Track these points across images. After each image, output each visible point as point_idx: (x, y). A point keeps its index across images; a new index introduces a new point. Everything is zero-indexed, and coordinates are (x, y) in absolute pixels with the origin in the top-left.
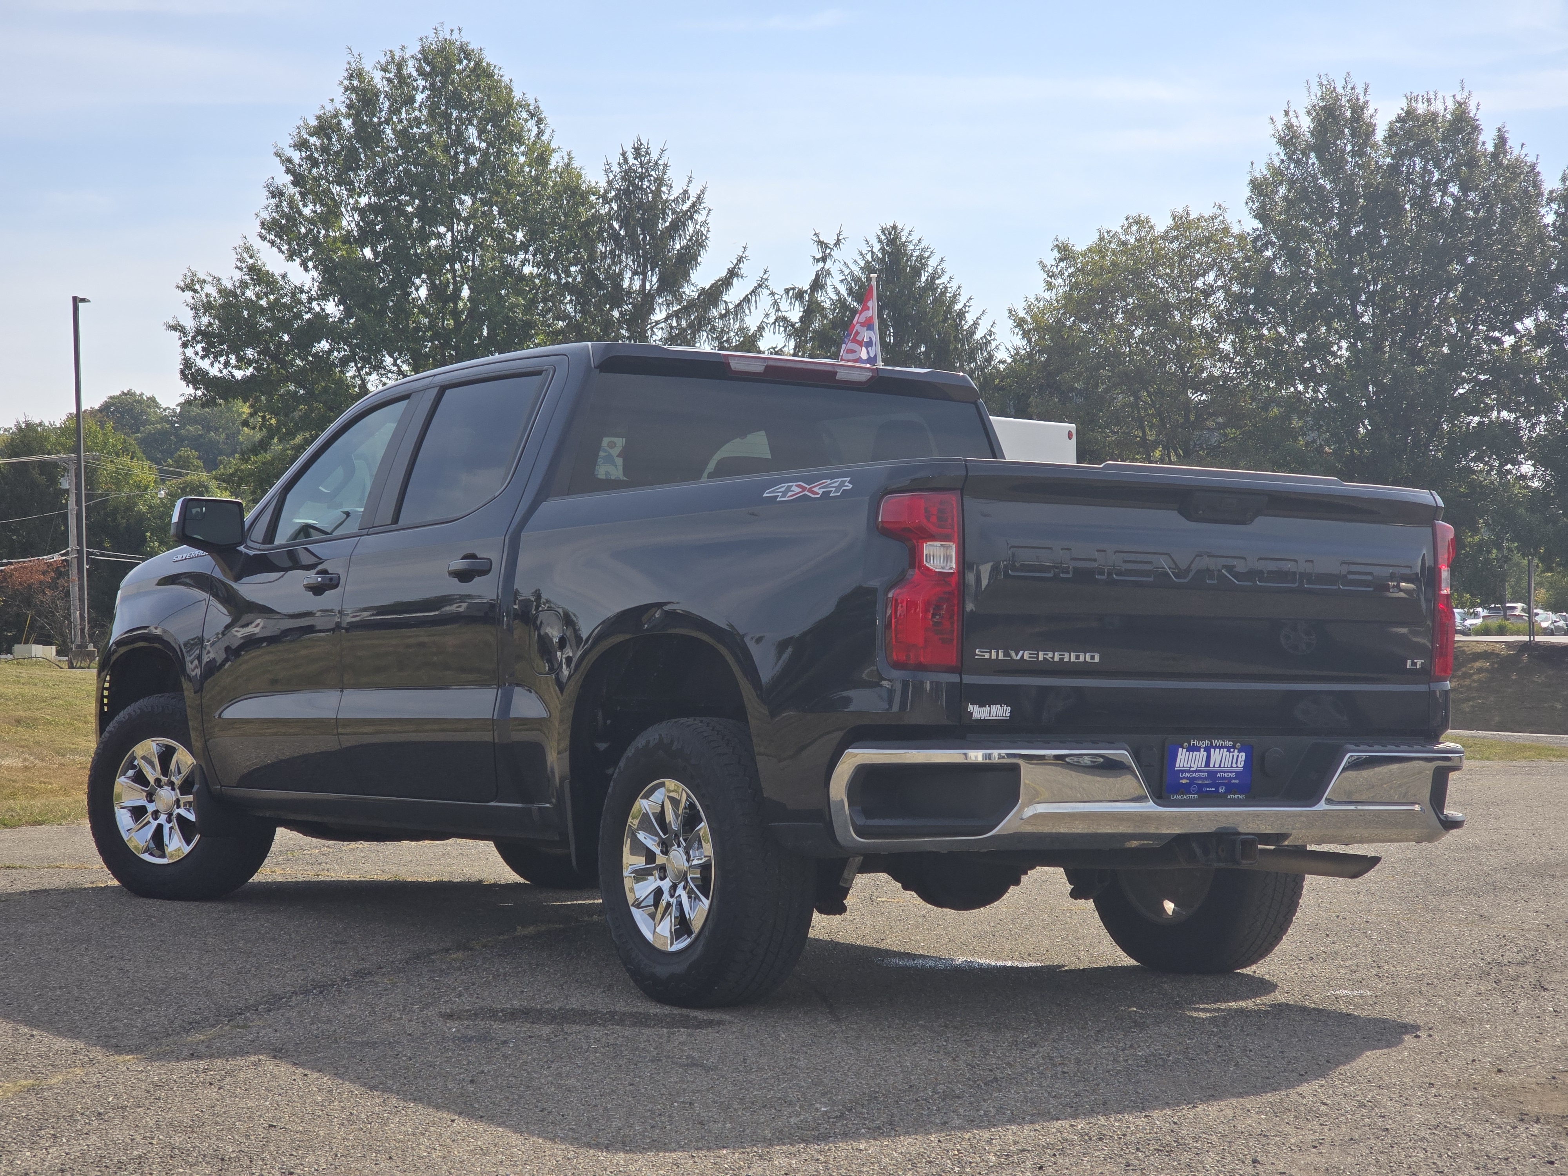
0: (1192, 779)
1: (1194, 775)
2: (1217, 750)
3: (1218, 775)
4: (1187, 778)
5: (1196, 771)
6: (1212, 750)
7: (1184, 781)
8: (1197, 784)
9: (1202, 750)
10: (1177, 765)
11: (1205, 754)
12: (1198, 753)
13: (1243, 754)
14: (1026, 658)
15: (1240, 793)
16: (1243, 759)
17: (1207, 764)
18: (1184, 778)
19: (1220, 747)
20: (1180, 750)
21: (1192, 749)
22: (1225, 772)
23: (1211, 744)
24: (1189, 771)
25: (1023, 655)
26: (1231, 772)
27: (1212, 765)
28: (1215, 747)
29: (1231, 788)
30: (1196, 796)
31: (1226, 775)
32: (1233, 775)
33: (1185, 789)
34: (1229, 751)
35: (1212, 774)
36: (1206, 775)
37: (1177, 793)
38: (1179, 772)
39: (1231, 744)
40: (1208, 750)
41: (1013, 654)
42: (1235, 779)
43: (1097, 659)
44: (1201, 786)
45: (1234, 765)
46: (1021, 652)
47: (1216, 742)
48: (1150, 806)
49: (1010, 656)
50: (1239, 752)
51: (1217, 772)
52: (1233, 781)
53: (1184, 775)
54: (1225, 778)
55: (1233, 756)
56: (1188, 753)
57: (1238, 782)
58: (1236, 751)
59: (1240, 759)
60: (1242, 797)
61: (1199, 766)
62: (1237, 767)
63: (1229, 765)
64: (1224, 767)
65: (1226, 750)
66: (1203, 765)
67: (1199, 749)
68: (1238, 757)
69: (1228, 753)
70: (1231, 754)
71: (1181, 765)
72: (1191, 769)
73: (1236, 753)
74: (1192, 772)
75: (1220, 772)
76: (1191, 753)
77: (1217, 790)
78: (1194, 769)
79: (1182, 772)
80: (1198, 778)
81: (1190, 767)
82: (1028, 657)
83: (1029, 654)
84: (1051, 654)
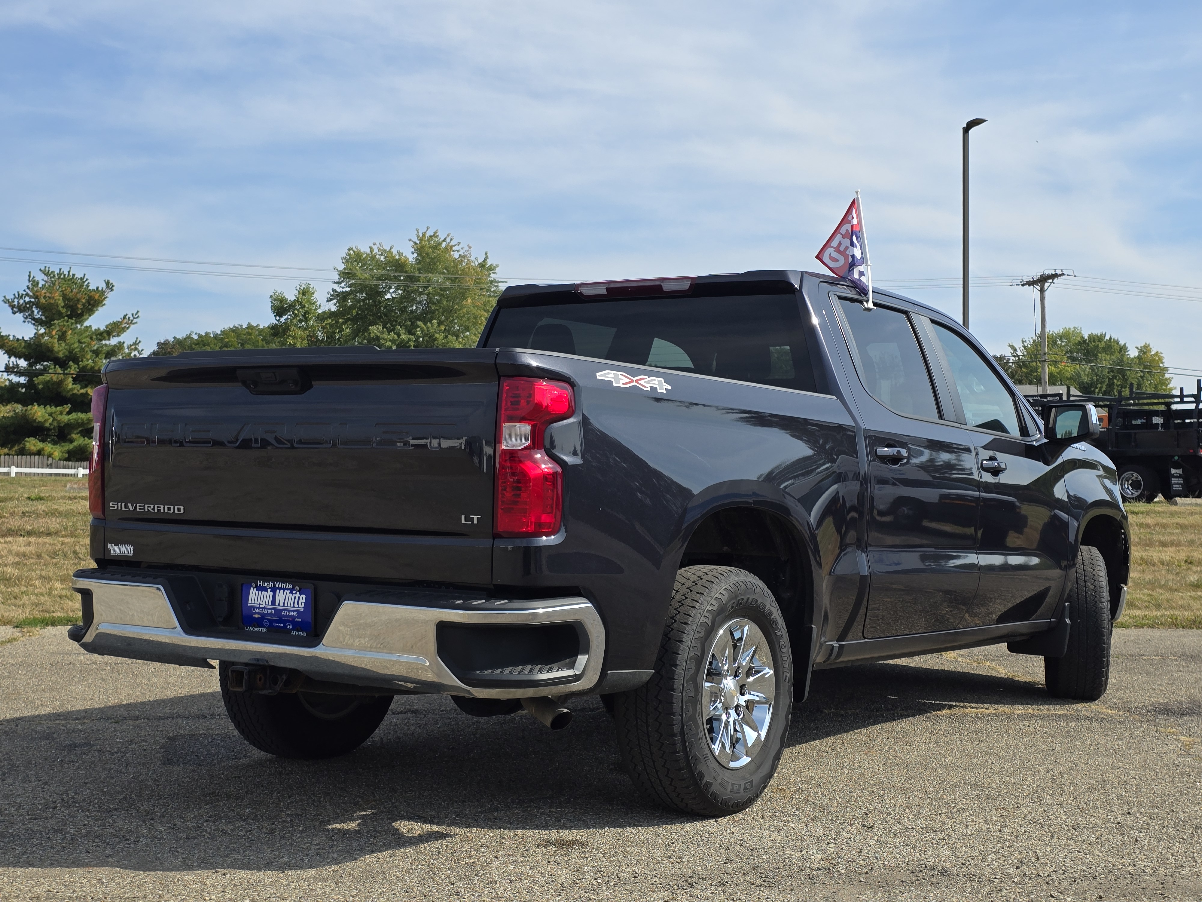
0: (263, 616)
1: (264, 611)
2: (282, 591)
3: (283, 613)
4: (258, 613)
5: (264, 608)
6: (278, 591)
7: (256, 616)
8: (268, 619)
9: (269, 590)
10: (250, 602)
11: (272, 593)
12: (266, 593)
13: (304, 597)
14: (137, 509)
15: (302, 631)
16: (304, 601)
17: (273, 603)
18: (256, 613)
19: (284, 589)
20: (252, 589)
21: (260, 589)
22: (288, 611)
23: (275, 585)
24: (259, 608)
26: (294, 611)
27: (277, 604)
28: (280, 589)
29: (295, 625)
30: (265, 630)
31: (290, 613)
32: (296, 614)
33: (259, 622)
34: (291, 592)
35: (278, 611)
36: (273, 612)
37: (250, 625)
38: (251, 607)
39: (291, 586)
40: (274, 590)
41: (130, 506)
42: (297, 617)
43: (182, 511)
44: (270, 622)
45: (296, 605)
46: (135, 505)
47: (278, 584)
48: (178, 633)
49: (128, 508)
50: (300, 594)
51: (282, 610)
52: (296, 619)
53: (256, 610)
54: (288, 616)
55: (295, 597)
56: (257, 592)
57: (300, 620)
58: (298, 593)
59: (301, 601)
60: (304, 634)
61: (267, 604)
62: (298, 607)
63: (292, 606)
64: (287, 606)
65: (289, 591)
66: (270, 603)
67: (266, 590)
68: (299, 598)
69: (291, 594)
70: (294, 595)
71: (253, 602)
72: (261, 606)
73: (298, 595)
74: (262, 608)
75: (285, 610)
76: (260, 592)
77: (285, 626)
78: (263, 606)
79: (255, 608)
80: (268, 614)
81: (260, 604)
82: (140, 509)
83: (139, 506)
84: (152, 506)
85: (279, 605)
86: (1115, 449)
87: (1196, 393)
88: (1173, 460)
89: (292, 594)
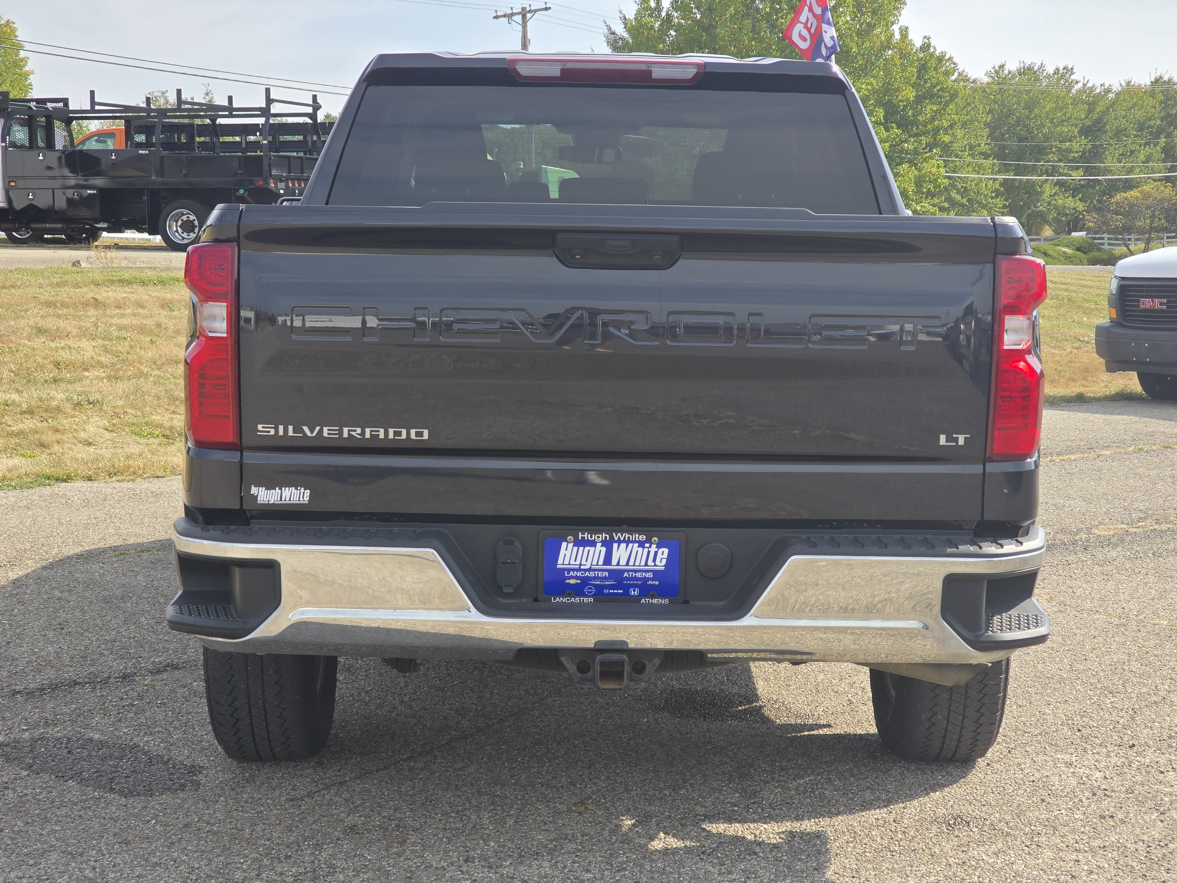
0: (585, 581)
1: (587, 574)
2: (623, 545)
3: (626, 574)
4: (576, 578)
5: (590, 570)
6: (615, 545)
7: (573, 581)
8: (594, 585)
9: (599, 545)
10: (560, 561)
11: (604, 549)
12: (592, 549)
13: (666, 551)
14: (325, 434)
15: (660, 596)
16: (665, 556)
17: (608, 560)
18: (572, 577)
19: (628, 542)
20: (564, 544)
21: (583, 543)
22: (636, 571)
23: (612, 538)
24: (579, 570)
25: (321, 431)
26: (646, 571)
27: (614, 563)
28: (619, 542)
29: (646, 590)
30: (591, 600)
31: (639, 575)
32: (650, 575)
33: (578, 590)
34: (641, 546)
35: (616, 575)
36: (605, 574)
37: (562, 594)
38: (564, 570)
39: (643, 538)
40: (608, 545)
41: (306, 429)
42: (652, 579)
43: (426, 435)
44: (599, 589)
46: (318, 428)
47: (615, 536)
48: (475, 616)
49: (303, 432)
50: (658, 547)
51: (623, 571)
52: (650, 582)
53: (571, 573)
54: (636, 579)
55: (649, 552)
56: (576, 548)
57: (657, 583)
58: (654, 546)
59: (659, 556)
60: (666, 601)
61: (595, 563)
62: (655, 565)
63: (643, 563)
64: (634, 565)
65: (636, 545)
66: (601, 562)
67: (593, 544)
68: (656, 553)
69: (641, 549)
70: (646, 550)
71: (566, 562)
72: (582, 567)
73: (654, 548)
74: (585, 570)
75: (628, 571)
76: (581, 549)
77: (626, 593)
78: (587, 567)
79: (569, 570)
80: (596, 578)
81: (581, 565)
82: (329, 434)
83: (328, 430)
84: (359, 430)
85: (618, 564)
86: (160, 179)
87: (263, 105)
88: (237, 194)
89: (643, 547)
